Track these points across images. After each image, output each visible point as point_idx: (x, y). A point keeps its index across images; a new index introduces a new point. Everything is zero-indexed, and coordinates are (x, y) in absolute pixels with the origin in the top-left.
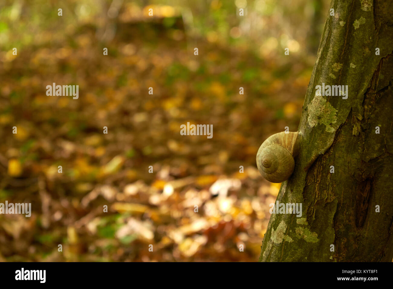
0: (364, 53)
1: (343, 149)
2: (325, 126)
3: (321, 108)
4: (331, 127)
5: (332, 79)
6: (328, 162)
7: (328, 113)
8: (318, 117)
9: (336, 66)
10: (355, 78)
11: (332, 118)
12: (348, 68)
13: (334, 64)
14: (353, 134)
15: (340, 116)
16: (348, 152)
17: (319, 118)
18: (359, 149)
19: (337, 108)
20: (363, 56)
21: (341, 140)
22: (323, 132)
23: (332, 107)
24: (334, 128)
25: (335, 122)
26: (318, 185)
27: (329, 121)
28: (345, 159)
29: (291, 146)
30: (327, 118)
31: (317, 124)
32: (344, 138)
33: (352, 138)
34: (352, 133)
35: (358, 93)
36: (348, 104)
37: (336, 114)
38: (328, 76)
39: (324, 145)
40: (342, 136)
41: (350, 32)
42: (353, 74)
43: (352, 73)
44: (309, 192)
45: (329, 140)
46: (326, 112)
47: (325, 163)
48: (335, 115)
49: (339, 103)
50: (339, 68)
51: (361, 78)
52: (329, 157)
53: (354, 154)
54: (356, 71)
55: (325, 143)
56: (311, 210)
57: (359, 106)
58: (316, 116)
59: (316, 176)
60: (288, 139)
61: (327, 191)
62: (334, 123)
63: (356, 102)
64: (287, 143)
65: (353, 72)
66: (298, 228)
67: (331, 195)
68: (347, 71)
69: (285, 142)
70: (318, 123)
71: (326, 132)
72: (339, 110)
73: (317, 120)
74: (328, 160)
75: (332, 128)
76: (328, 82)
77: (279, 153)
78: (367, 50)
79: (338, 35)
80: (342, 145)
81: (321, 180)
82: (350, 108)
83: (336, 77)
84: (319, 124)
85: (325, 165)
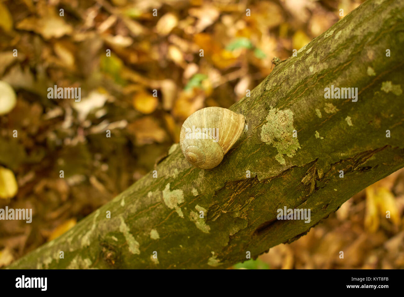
0: (371, 121)
1: (283, 188)
2: (277, 153)
3: (284, 133)
4: (283, 157)
5: (317, 116)
6: (259, 187)
7: (289, 143)
8: (275, 138)
9: (331, 107)
10: (343, 137)
11: (290, 150)
12: (342, 118)
13: (330, 103)
14: (302, 181)
15: (299, 155)
16: (285, 194)
17: (276, 140)
18: (299, 198)
19: (302, 145)
20: (369, 123)
21: (286, 178)
22: (271, 156)
23: (297, 140)
24: (286, 161)
25: (291, 156)
26: (235, 194)
27: (285, 150)
28: (278, 198)
29: (228, 146)
30: (285, 147)
31: (269, 144)
32: (289, 178)
33: (299, 184)
34: (302, 179)
35: (335, 152)
36: (317, 152)
37: (297, 150)
38: (313, 109)
39: (264, 169)
40: (289, 175)
41: (373, 87)
42: (343, 130)
43: (342, 127)
44: (223, 193)
45: (272, 168)
46: (287, 140)
47: (255, 184)
48: (295, 150)
49: (307, 142)
50: (332, 112)
51: (349, 141)
52: (262, 183)
53: (291, 200)
54: (349, 131)
55: (267, 168)
56: (216, 207)
57: (327, 162)
58: (273, 135)
59: (238, 187)
60: (228, 137)
61: (242, 207)
62: (289, 156)
63: (326, 157)
64: (225, 141)
65: (345, 129)
66: (194, 213)
67: (243, 213)
68: (339, 119)
69: (224, 139)
70: (271, 143)
71: (274, 158)
72: (303, 149)
73: (273, 140)
74: (260, 186)
75: (284, 159)
76: (309, 114)
77: (210, 154)
78: (378, 122)
79: (357, 79)
80: (284, 183)
81: (241, 193)
82: (316, 158)
83: (322, 117)
84: (271, 145)
85: (254, 187)
